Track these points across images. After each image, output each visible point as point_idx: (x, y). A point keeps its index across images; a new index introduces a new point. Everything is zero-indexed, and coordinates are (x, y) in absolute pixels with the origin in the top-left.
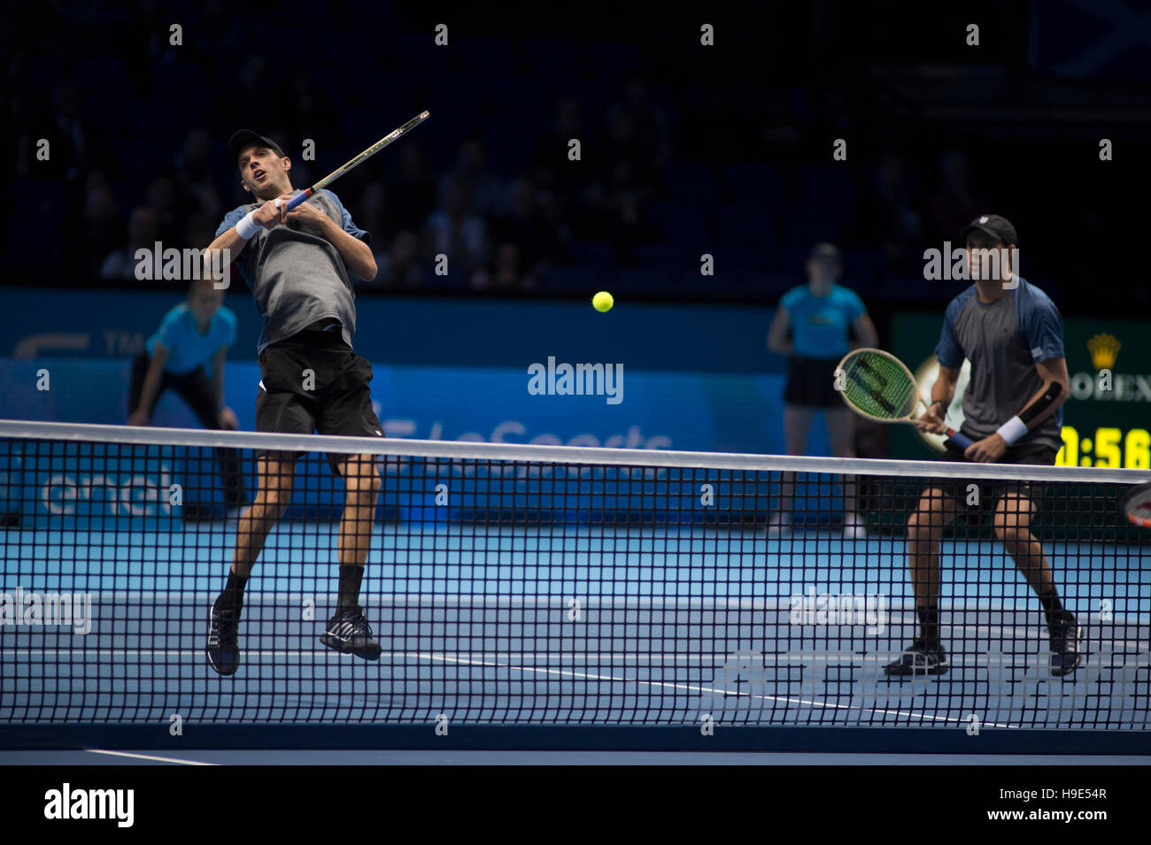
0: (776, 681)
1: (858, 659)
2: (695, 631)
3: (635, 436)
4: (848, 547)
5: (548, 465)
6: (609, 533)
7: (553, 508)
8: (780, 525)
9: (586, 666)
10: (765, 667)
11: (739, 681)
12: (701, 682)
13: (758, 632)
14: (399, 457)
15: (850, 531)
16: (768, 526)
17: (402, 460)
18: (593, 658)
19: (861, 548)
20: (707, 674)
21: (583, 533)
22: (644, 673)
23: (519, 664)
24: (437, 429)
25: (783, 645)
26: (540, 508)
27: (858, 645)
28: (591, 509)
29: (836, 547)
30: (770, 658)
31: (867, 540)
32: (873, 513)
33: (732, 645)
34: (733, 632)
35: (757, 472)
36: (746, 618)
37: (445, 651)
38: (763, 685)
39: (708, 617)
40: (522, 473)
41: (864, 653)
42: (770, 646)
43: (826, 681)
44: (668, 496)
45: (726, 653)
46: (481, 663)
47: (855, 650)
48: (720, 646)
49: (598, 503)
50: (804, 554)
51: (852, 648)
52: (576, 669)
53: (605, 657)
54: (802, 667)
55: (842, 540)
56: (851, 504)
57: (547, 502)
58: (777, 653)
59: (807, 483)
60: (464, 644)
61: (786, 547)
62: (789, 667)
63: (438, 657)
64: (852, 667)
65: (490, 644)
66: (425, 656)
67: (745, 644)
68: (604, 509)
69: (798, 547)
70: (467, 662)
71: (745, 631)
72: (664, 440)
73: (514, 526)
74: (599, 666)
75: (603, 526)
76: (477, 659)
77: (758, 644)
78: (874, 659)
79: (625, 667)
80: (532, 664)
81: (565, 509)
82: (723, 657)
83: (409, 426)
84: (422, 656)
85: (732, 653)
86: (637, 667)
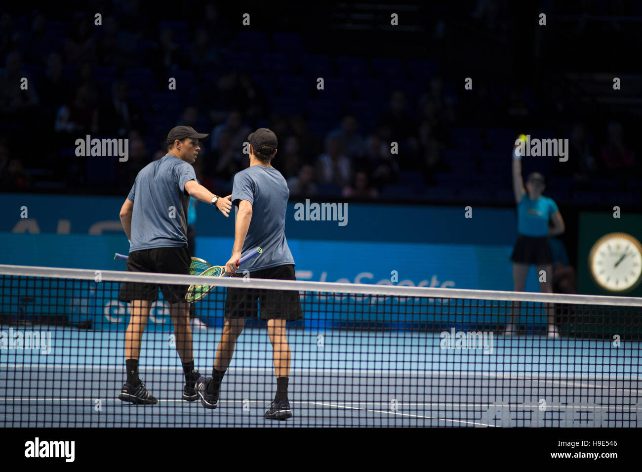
0: (517, 419)
1: (563, 407)
2: (471, 391)
3: (434, 281)
4: (550, 344)
5: (388, 296)
6: (423, 335)
7: (391, 321)
8: (512, 331)
9: (410, 410)
10: (510, 411)
11: (495, 419)
12: (474, 419)
13: (506, 391)
14: (305, 292)
15: (551, 335)
16: (505, 332)
17: (306, 293)
18: (413, 405)
19: (557, 344)
20: (478, 415)
21: (408, 335)
22: (442, 414)
23: (372, 408)
24: (324, 275)
25: (520, 399)
26: (384, 321)
27: (563, 399)
28: (412, 321)
29: (543, 344)
30: (513, 406)
31: (561, 340)
32: (572, 325)
33: (492, 399)
34: (492, 391)
35: (506, 302)
36: (499, 383)
37: (330, 401)
38: (509, 421)
39: (478, 383)
40: (374, 300)
41: (566, 404)
42: (513, 399)
43: (545, 420)
44: (456, 314)
45: (488, 403)
46: (350, 408)
47: (561, 402)
48: (485, 399)
49: (416, 318)
50: (532, 348)
51: (559, 401)
52: (404, 412)
53: (420, 405)
54: (531, 411)
55: (547, 340)
56: (552, 320)
57: (388, 318)
58: (517, 403)
59: (534, 308)
60: (341, 397)
61: (515, 343)
62: (524, 411)
63: (327, 404)
64: (559, 412)
65: (356, 397)
66: (319, 404)
67: (499, 398)
68: (420, 322)
69: (522, 344)
70: (343, 407)
71: (499, 391)
72: (452, 283)
73: (369, 331)
74: (417, 410)
75: (419, 331)
76: (348, 405)
77: (506, 398)
78: (572, 407)
79: (431, 410)
80: (379, 408)
81: (398, 321)
82: (487, 405)
83: (308, 274)
84: (318, 403)
85: (492, 403)
86: (438, 410)
